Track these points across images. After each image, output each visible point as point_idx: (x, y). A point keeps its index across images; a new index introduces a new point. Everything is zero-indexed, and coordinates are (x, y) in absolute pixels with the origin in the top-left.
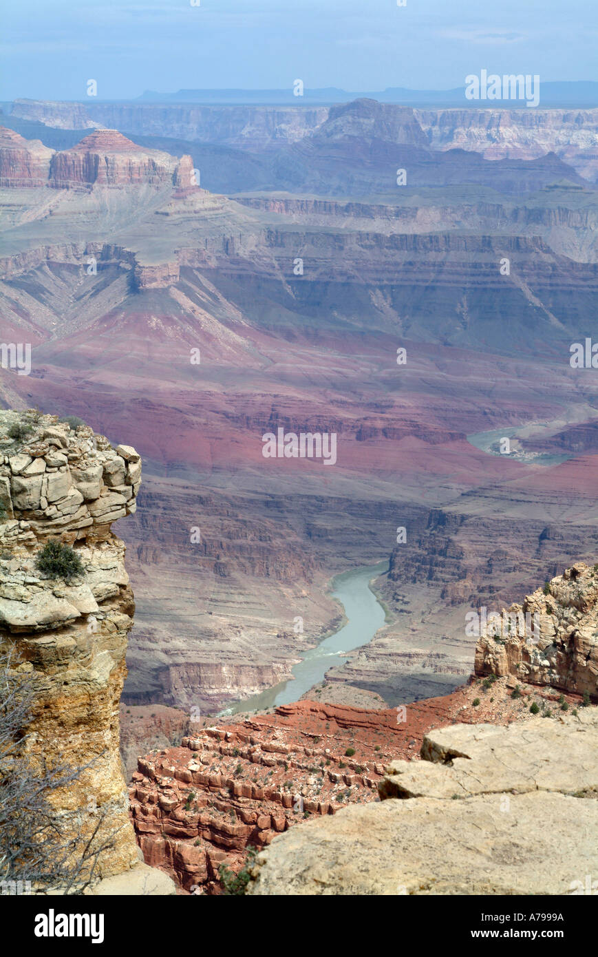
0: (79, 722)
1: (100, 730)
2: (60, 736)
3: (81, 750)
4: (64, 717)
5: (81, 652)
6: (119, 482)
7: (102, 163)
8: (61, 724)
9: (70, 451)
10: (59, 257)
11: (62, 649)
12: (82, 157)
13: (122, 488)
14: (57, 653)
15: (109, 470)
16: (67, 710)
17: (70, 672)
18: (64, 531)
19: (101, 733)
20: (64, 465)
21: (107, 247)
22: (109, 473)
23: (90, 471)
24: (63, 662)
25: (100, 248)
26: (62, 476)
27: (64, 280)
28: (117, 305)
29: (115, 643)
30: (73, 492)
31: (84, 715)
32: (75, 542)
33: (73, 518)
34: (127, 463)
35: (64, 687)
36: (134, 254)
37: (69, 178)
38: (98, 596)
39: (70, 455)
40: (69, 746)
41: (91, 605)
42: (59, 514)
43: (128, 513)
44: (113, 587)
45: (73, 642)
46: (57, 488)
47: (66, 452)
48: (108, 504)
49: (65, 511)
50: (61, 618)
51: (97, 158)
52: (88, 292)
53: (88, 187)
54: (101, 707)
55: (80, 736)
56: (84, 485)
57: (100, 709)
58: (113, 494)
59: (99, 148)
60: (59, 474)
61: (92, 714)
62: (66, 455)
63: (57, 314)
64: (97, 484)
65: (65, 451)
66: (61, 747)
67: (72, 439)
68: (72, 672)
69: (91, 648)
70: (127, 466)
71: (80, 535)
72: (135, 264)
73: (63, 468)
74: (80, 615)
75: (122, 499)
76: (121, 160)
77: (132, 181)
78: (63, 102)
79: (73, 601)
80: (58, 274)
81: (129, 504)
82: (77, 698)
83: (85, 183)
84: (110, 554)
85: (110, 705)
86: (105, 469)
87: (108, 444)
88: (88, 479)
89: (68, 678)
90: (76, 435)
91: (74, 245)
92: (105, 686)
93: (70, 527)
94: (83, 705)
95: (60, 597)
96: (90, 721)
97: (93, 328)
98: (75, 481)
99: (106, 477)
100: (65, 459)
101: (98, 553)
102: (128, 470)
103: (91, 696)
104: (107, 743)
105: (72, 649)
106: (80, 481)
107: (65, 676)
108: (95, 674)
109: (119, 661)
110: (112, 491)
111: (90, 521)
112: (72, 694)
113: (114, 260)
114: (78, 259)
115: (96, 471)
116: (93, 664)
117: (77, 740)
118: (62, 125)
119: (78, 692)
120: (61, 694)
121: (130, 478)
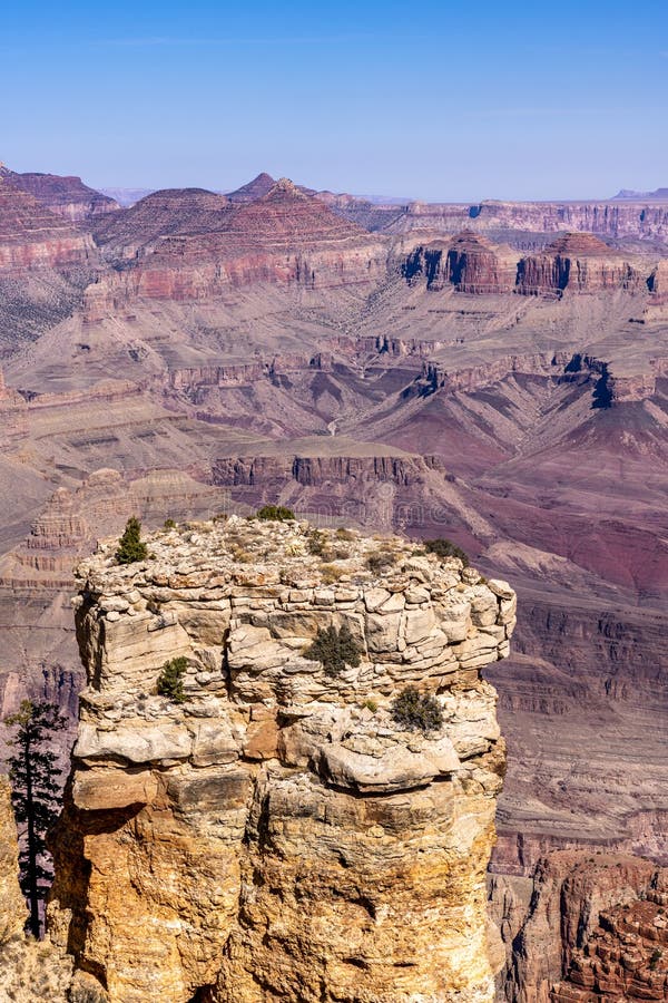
0: (437, 894)
1: (460, 905)
2: (414, 910)
3: (439, 927)
4: (418, 888)
5: (439, 815)
6: (489, 623)
7: (574, 267)
8: (416, 896)
9: (433, 586)
10: (526, 368)
11: (417, 811)
12: (552, 261)
13: (494, 628)
14: (411, 816)
15: (478, 608)
16: (423, 881)
17: (427, 837)
18: (425, 676)
19: (461, 908)
20: (427, 601)
21: (577, 358)
22: (478, 612)
23: (457, 609)
24: (418, 826)
25: (570, 358)
26: (424, 615)
27: (530, 392)
28: (587, 419)
29: (480, 805)
30: (435, 632)
31: (442, 887)
32: (439, 690)
33: (435, 663)
34: (499, 599)
35: (420, 853)
36: (606, 365)
37: (538, 283)
38: (463, 752)
39: (433, 590)
40: (424, 922)
41: (451, 762)
42: (420, 657)
43: (500, 658)
44: (480, 742)
45: (430, 804)
46: (417, 628)
47: (429, 587)
48: (476, 646)
49: (426, 654)
50: (416, 776)
51: (568, 262)
52: (556, 405)
53: (558, 292)
54: (461, 879)
55: (437, 910)
56: (448, 625)
57: (460, 882)
58: (483, 635)
59: (571, 251)
60: (419, 612)
61: (452, 886)
62: (429, 591)
63: (522, 428)
64: (463, 623)
65: (427, 585)
66: (415, 923)
67: (437, 572)
68: (428, 838)
69: (451, 811)
70: (499, 602)
71: (444, 681)
72: (606, 375)
73: (425, 605)
74: (439, 773)
75: (493, 641)
76: (593, 265)
77: (605, 286)
78: (533, 203)
79: (431, 757)
80: (524, 387)
81: (501, 647)
82: (434, 867)
83: (555, 289)
84: (479, 704)
85: (472, 876)
86: (473, 606)
87: (479, 578)
88: (453, 617)
89: (424, 845)
90: (442, 567)
91: (542, 355)
92: (466, 855)
93: (432, 671)
94: (440, 875)
95: (416, 752)
96: (448, 894)
97: (561, 443)
98: (438, 620)
99: (475, 614)
100: (427, 595)
101: (464, 703)
102: (500, 608)
103: (450, 866)
104: (469, 920)
105: (429, 811)
106: (444, 620)
107: (421, 842)
108: (455, 841)
109: (485, 826)
110: (481, 631)
111: (454, 666)
112: (429, 864)
113: (584, 372)
114: (546, 370)
115: (462, 609)
116: (453, 829)
117: (433, 915)
118: (531, 227)
119: (435, 861)
120: (416, 863)
121: (502, 618)
